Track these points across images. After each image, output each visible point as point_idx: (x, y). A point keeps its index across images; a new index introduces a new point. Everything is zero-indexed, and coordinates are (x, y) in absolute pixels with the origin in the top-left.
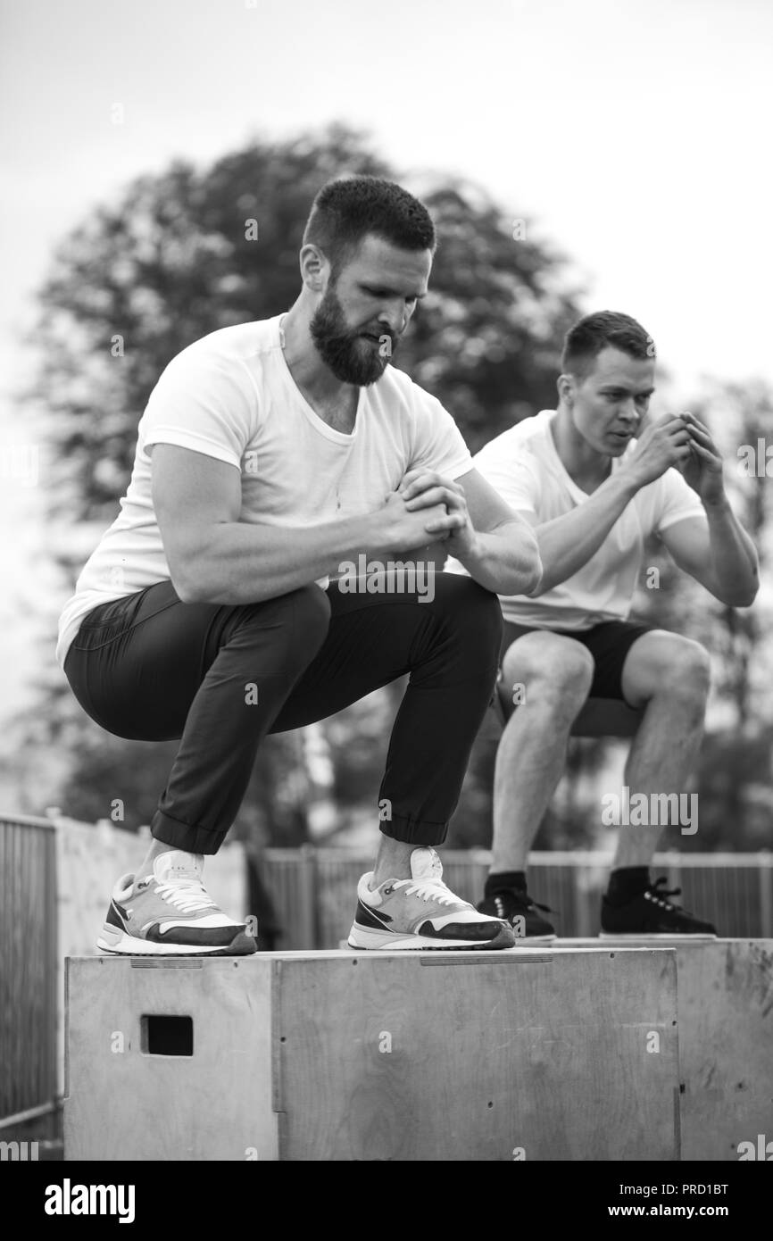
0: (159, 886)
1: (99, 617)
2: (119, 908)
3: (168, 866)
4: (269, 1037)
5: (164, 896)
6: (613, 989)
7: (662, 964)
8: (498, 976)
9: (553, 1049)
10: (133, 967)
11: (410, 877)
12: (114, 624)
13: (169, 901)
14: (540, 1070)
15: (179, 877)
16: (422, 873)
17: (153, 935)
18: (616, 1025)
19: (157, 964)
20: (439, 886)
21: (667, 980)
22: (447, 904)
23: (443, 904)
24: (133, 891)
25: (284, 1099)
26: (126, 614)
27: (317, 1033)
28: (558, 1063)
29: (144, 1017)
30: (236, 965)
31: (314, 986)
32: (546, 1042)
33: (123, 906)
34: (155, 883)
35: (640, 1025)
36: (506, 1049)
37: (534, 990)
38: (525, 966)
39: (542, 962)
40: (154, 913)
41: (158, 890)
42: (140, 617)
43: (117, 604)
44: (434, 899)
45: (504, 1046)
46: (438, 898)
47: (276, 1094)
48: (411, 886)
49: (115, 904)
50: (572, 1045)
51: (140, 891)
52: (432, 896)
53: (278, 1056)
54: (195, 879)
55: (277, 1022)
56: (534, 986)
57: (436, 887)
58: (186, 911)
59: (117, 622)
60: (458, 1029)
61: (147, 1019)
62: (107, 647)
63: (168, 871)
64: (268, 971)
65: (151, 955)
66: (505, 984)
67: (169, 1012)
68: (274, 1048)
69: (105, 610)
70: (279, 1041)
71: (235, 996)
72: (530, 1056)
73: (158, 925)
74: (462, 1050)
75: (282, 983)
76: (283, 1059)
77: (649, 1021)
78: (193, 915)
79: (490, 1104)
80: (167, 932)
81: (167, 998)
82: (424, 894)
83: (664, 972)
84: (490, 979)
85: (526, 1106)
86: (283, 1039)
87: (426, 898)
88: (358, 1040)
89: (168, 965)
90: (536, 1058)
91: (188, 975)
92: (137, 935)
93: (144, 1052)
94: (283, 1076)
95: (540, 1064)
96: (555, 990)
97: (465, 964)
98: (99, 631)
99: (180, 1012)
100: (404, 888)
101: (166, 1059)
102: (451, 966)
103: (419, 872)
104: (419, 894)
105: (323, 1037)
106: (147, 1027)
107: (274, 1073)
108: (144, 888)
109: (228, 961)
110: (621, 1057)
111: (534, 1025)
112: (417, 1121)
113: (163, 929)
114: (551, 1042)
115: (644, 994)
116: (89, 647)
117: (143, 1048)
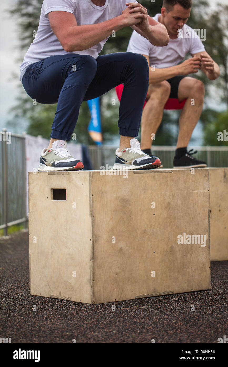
0: (54, 151)
1: (31, 68)
2: (43, 158)
3: (56, 144)
4: (89, 195)
5: (56, 153)
6: (190, 180)
7: (205, 173)
8: (156, 177)
9: (172, 198)
10: (48, 174)
11: (130, 147)
12: (35, 70)
13: (57, 155)
14: (169, 204)
15: (60, 148)
16: (134, 146)
17: (54, 165)
18: (191, 191)
19: (55, 173)
20: (139, 150)
21: (206, 178)
22: (141, 155)
23: (140, 155)
24: (47, 153)
25: (93, 213)
26: (39, 67)
27: (103, 193)
28: (174, 202)
29: (52, 189)
30: (79, 173)
31: (102, 180)
32: (170, 196)
33: (44, 158)
34: (53, 150)
35: (198, 191)
36: (159, 198)
37: (167, 181)
38: (164, 174)
39: (169, 173)
40: (53, 159)
41: (54, 152)
42: (43, 68)
43: (36, 64)
44: (137, 153)
45: (158, 197)
46: (138, 153)
47: (91, 211)
48: (131, 150)
49: (42, 157)
50: (178, 197)
51: (49, 152)
52: (137, 152)
53: (91, 200)
54: (64, 148)
55: (91, 190)
56: (167, 180)
57: (138, 150)
58: (62, 158)
59: (36, 69)
60: (144, 192)
61: (53, 190)
62: (34, 77)
63: (56, 146)
64: (88, 175)
65: (53, 171)
66: (158, 179)
67: (59, 188)
68: (90, 198)
69: (33, 65)
70: (92, 195)
71: (79, 183)
72: (166, 200)
73: (55, 162)
74: (146, 199)
75: (92, 179)
76: (93, 201)
77: (201, 190)
78: (65, 159)
79: (154, 214)
80: (58, 164)
81: (59, 184)
82: (134, 152)
83: (206, 176)
84: (154, 177)
85: (164, 215)
86: (93, 195)
87: (135, 153)
88: (115, 195)
89: (58, 174)
90: (167, 201)
91: (65, 177)
92: (49, 165)
93: (52, 199)
94: (93, 206)
95: (169, 203)
96: (173, 181)
97: (147, 173)
98: (31, 72)
99: (62, 188)
100: (129, 150)
101: (59, 201)
102: (142, 174)
103: (133, 146)
104: (133, 152)
105: (105, 194)
106: (53, 192)
107: (90, 205)
108: (50, 152)
109: (76, 172)
110: (193, 200)
111: (167, 191)
112: (133, 219)
113: (56, 163)
114: (172, 196)
115: (199, 182)
116: (28, 77)
117: (51, 198)
